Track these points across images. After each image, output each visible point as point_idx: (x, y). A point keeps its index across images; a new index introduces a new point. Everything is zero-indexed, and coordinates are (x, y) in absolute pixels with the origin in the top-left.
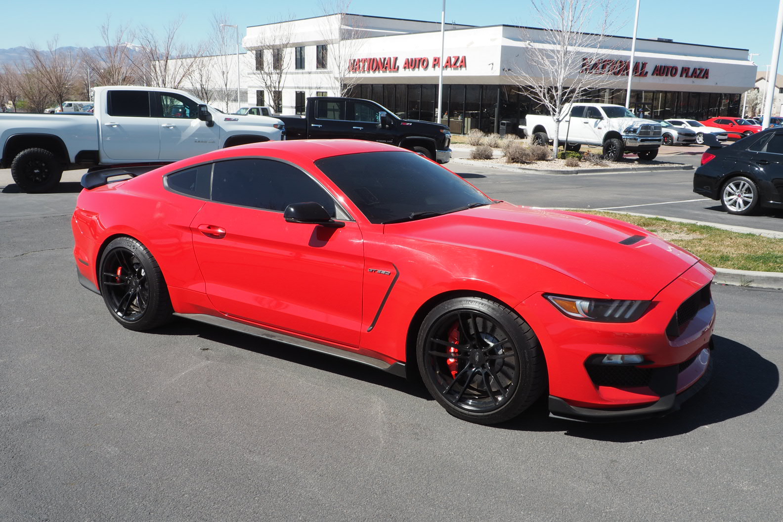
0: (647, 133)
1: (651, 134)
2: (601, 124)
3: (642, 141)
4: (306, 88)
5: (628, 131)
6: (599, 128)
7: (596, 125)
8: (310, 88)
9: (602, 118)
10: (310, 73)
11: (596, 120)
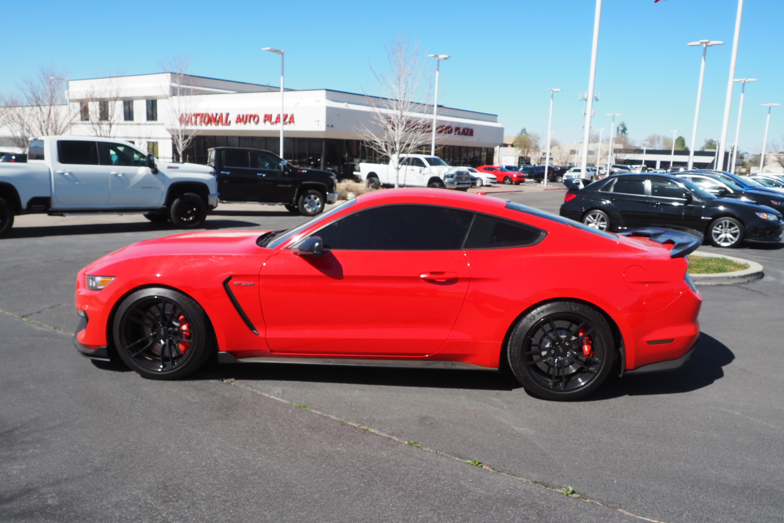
0: (461, 178)
1: (464, 178)
2: (425, 170)
3: (458, 184)
4: (135, 138)
5: (446, 176)
6: (424, 174)
7: (421, 172)
8: (140, 138)
9: (425, 166)
10: (139, 124)
11: (420, 168)
